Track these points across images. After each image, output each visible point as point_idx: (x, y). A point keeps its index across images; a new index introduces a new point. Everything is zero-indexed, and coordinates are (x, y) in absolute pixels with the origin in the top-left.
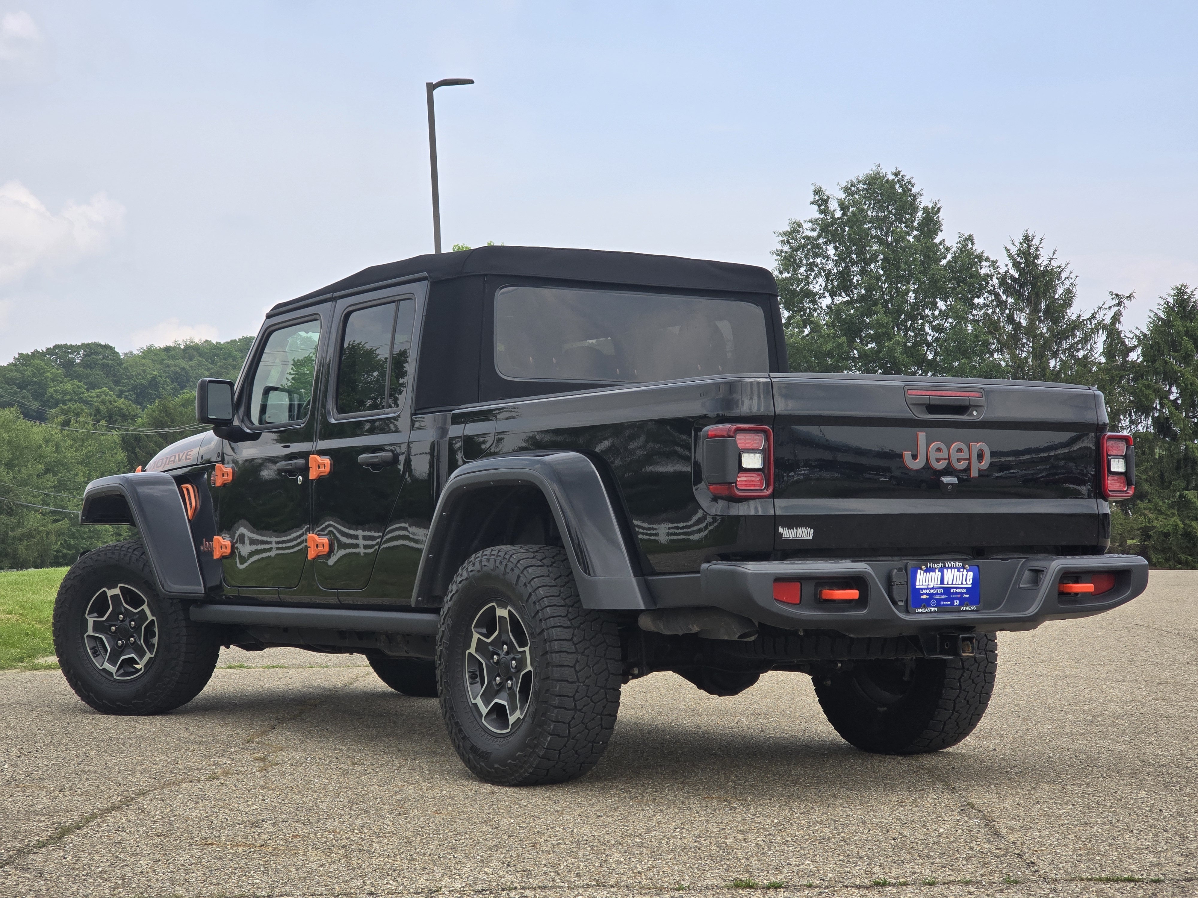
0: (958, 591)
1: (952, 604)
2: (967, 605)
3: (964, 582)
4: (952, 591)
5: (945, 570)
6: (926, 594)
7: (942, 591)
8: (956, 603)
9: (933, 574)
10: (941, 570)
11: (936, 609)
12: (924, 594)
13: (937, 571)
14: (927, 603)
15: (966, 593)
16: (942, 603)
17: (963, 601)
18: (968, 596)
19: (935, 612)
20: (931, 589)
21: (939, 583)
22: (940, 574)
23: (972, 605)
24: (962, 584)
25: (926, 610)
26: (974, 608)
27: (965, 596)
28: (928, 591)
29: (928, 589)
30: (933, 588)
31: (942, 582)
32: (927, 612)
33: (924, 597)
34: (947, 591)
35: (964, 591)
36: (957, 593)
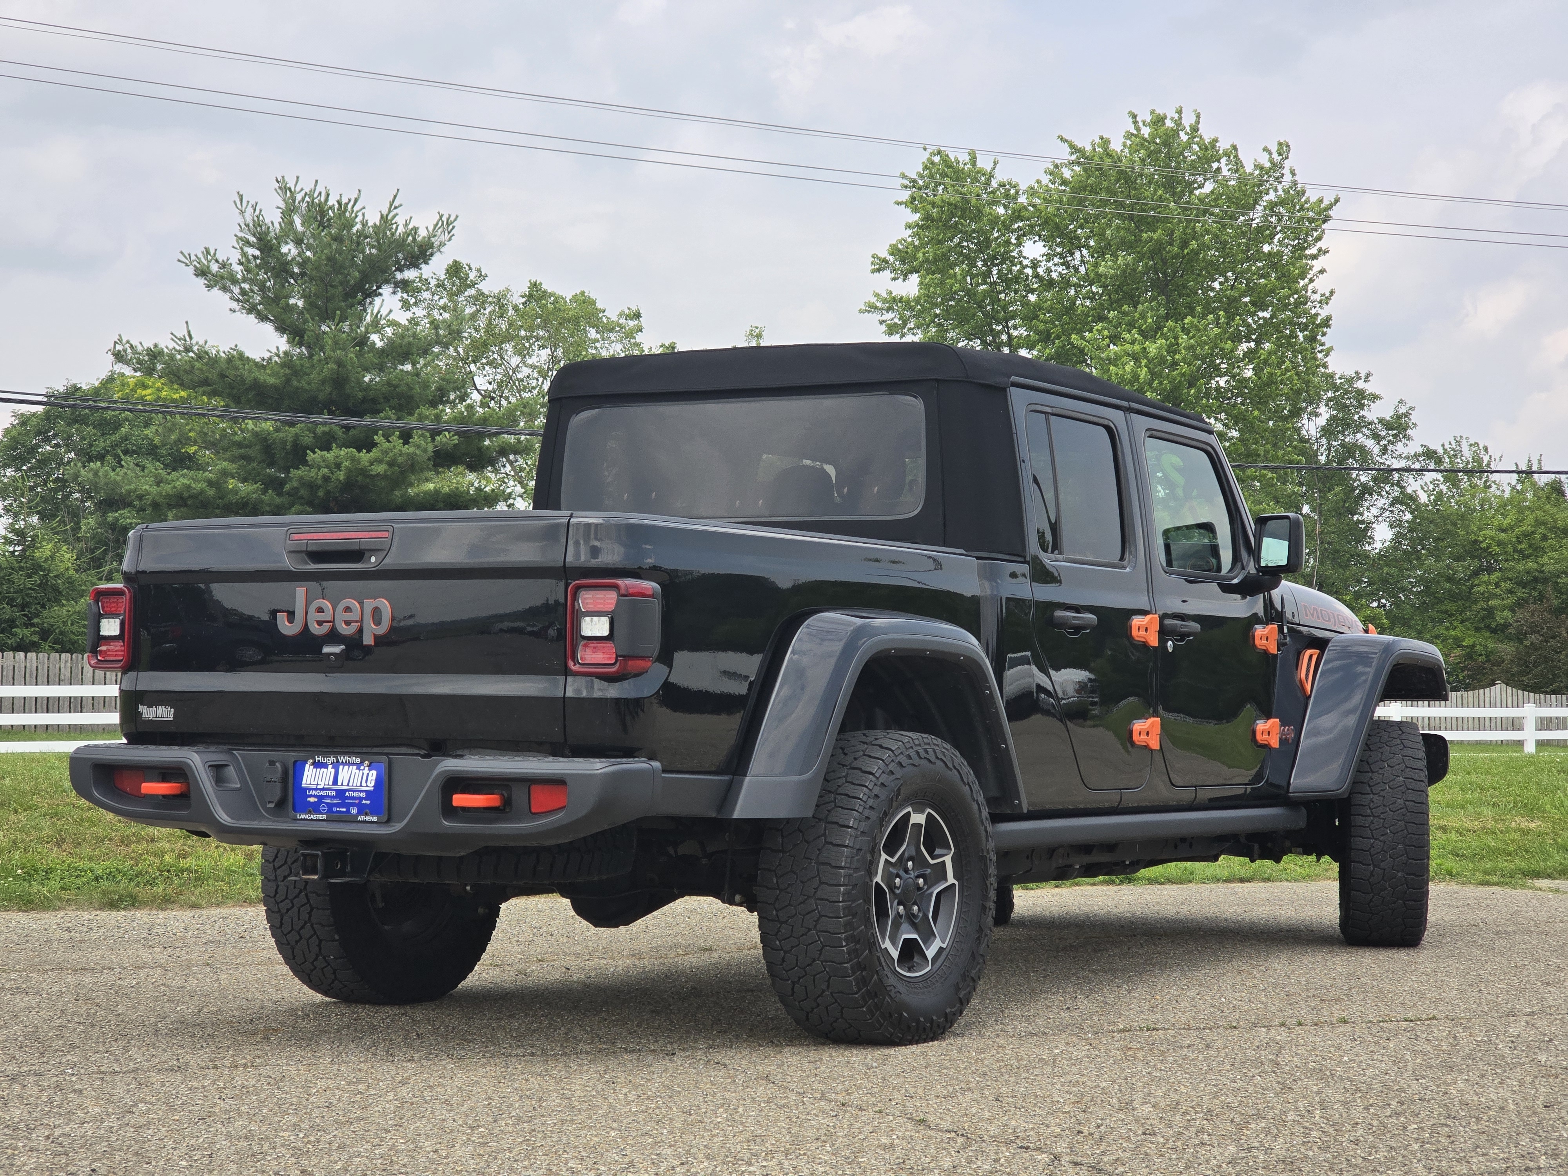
0: (356, 794)
1: (348, 811)
2: (366, 815)
3: (364, 784)
4: (347, 794)
5: (341, 767)
6: (314, 796)
7: (334, 793)
8: (354, 811)
9: (325, 770)
10: (336, 766)
11: (324, 817)
12: (311, 796)
13: (330, 767)
14: (315, 808)
15: (365, 799)
16: (334, 809)
17: (362, 810)
18: (368, 802)
19: (324, 820)
20: (321, 789)
21: (331, 783)
22: (333, 771)
23: (372, 814)
24: (361, 786)
25: (312, 817)
26: (375, 819)
27: (364, 802)
28: (316, 793)
29: (316, 789)
30: (323, 789)
31: (335, 782)
32: (312, 820)
33: (312, 800)
34: (341, 793)
35: (363, 795)
36: (354, 798)
